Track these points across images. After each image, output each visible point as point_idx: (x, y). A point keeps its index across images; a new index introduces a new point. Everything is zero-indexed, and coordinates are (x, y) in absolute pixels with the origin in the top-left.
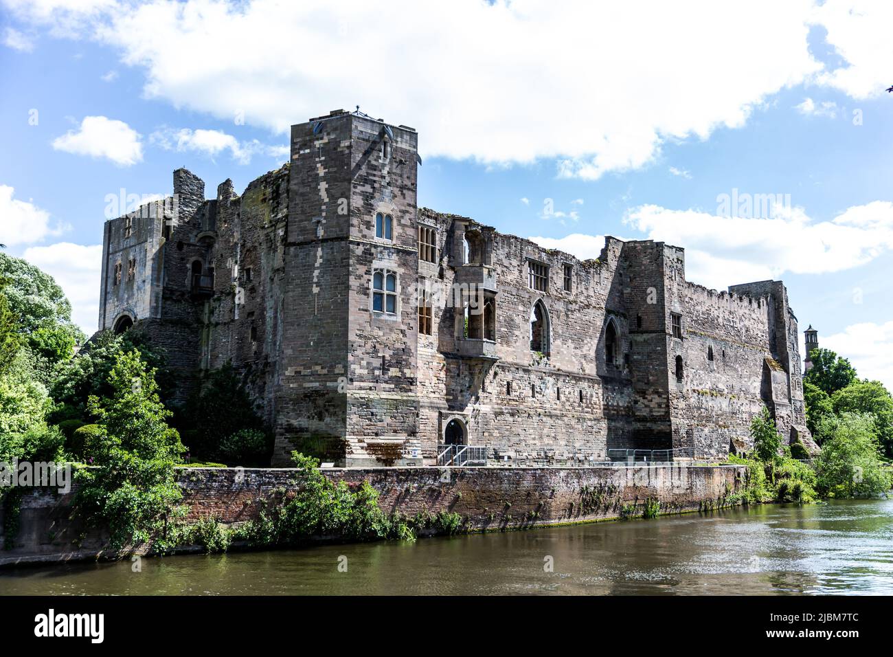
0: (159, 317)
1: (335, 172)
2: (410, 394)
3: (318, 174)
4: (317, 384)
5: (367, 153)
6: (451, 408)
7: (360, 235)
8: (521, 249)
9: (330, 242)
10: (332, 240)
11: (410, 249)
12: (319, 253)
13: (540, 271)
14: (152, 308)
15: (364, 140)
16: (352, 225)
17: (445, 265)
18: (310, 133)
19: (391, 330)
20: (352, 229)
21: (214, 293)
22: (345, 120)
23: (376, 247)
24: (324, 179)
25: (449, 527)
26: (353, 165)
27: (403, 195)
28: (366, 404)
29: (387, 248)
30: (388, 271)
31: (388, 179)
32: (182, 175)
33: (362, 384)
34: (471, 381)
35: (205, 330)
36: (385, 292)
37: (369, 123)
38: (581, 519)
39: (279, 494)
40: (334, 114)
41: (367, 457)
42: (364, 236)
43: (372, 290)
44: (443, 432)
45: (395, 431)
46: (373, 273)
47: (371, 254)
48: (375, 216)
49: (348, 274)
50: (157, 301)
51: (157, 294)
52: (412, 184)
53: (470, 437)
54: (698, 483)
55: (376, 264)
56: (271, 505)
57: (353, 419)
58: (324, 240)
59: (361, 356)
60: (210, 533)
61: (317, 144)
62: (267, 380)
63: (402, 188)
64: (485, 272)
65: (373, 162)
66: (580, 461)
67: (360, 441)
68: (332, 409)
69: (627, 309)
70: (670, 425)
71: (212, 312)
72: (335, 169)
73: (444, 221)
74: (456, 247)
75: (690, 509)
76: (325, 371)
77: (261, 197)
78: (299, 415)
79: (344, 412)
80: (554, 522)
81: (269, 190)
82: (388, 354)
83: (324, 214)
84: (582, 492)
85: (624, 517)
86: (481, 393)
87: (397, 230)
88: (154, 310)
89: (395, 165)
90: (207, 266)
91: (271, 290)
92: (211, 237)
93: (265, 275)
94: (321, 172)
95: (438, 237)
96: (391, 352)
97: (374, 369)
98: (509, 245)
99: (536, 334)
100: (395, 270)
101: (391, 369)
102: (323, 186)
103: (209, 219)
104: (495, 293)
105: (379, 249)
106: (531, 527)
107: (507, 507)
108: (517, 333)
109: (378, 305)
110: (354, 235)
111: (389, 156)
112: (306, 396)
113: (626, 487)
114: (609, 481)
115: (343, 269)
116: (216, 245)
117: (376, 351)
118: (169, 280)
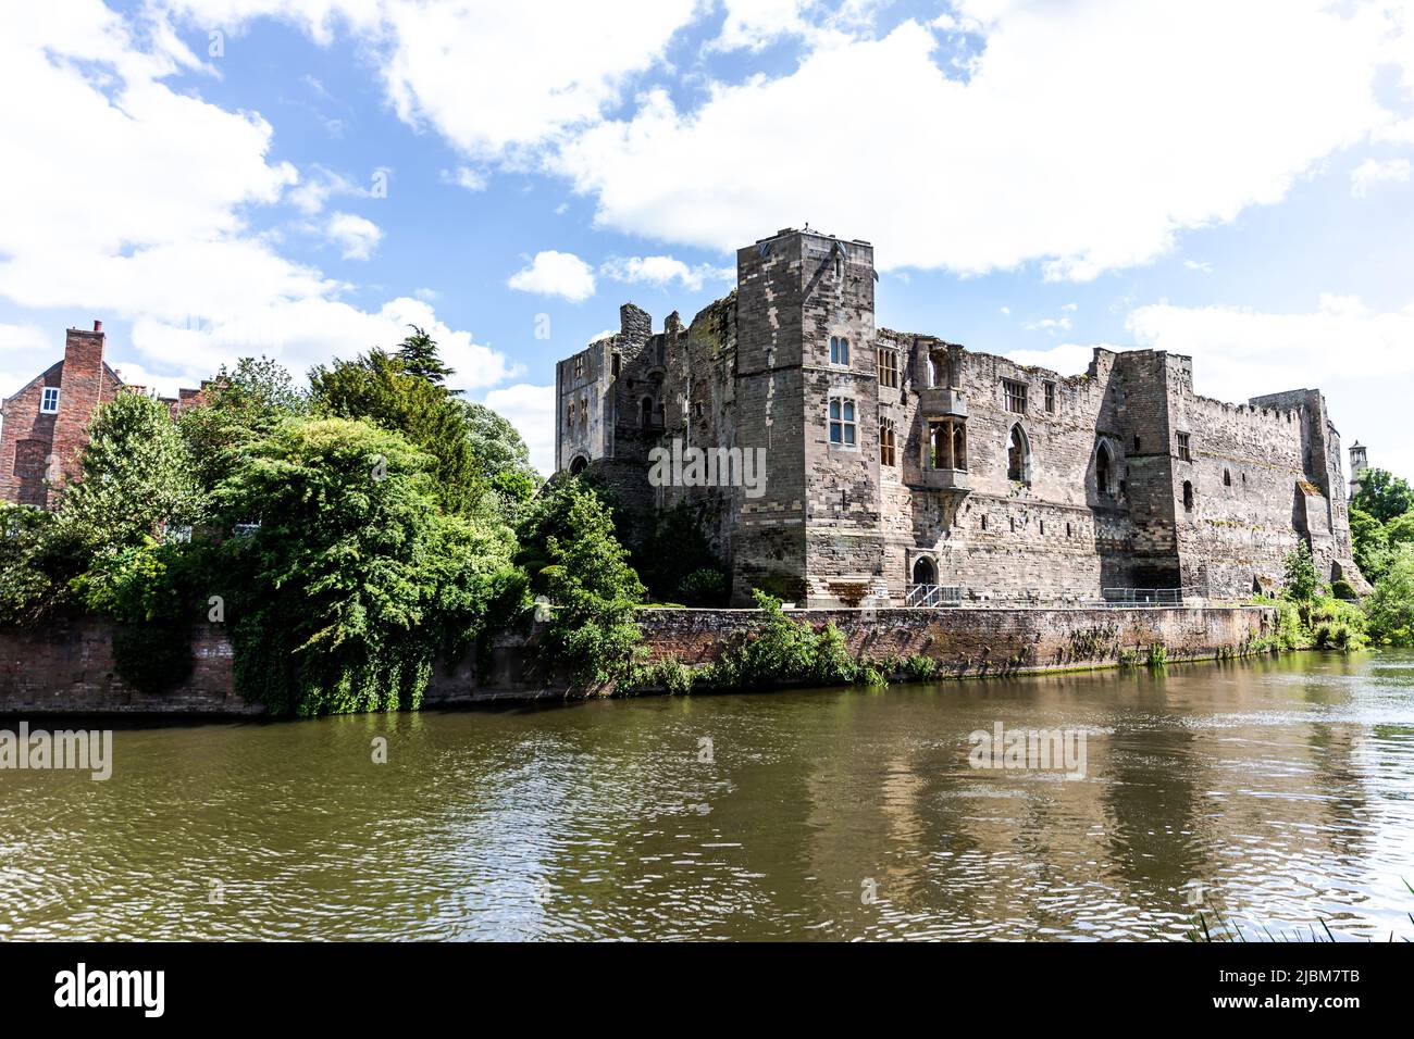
0: (612, 456)
1: (786, 296)
2: (873, 530)
3: (767, 300)
4: (774, 522)
5: (818, 273)
6: (919, 545)
7: (814, 362)
8: (994, 368)
9: (782, 372)
10: (784, 368)
11: (868, 374)
12: (772, 383)
13: (1017, 392)
14: (605, 448)
15: (814, 259)
16: (805, 352)
17: (907, 389)
18: (757, 256)
19: (851, 462)
20: (805, 356)
21: (665, 430)
22: (793, 239)
23: (831, 373)
24: (774, 304)
25: (921, 672)
26: (804, 287)
27: (859, 315)
28: (826, 542)
29: (841, 374)
30: (846, 399)
31: (842, 300)
32: (629, 310)
33: (822, 521)
34: (941, 515)
36: (843, 422)
37: (820, 241)
38: (1072, 666)
39: (740, 635)
40: (781, 233)
42: (819, 363)
43: (829, 420)
44: (912, 571)
45: (859, 570)
46: (829, 401)
47: (827, 382)
48: (829, 341)
49: (803, 404)
50: (610, 441)
51: (610, 433)
52: (869, 303)
53: (941, 576)
54: (1214, 626)
55: (832, 392)
56: (732, 646)
57: (814, 557)
58: (776, 370)
59: (819, 491)
60: (671, 672)
61: (765, 267)
62: (722, 519)
63: (858, 308)
64: (953, 394)
65: (826, 283)
66: (1069, 602)
67: (821, 581)
68: (790, 548)
69: (1122, 430)
70: (1178, 561)
72: (785, 293)
73: (905, 342)
74: (919, 370)
75: (1204, 656)
76: (782, 508)
77: (709, 328)
78: (757, 554)
79: (804, 551)
80: (1041, 669)
81: (716, 320)
82: (848, 488)
83: (775, 342)
84: (1073, 636)
85: (1124, 666)
86: (952, 528)
87: (853, 354)
88: (608, 449)
89: (849, 283)
90: (657, 403)
91: (722, 426)
92: (659, 373)
93: (716, 409)
94: (770, 297)
95: (898, 359)
96: (852, 486)
97: (833, 505)
98: (980, 364)
99: (1014, 461)
100: (853, 397)
101: (852, 504)
102: (773, 311)
103: (658, 354)
104: (966, 418)
105: (835, 376)
106: (1015, 675)
107: (986, 652)
108: (991, 461)
109: (836, 436)
110: (808, 362)
111: (842, 275)
112: (763, 534)
113: (1124, 631)
114: (1105, 624)
115: (798, 400)
116: (666, 381)
117: (835, 485)
118: (621, 418)
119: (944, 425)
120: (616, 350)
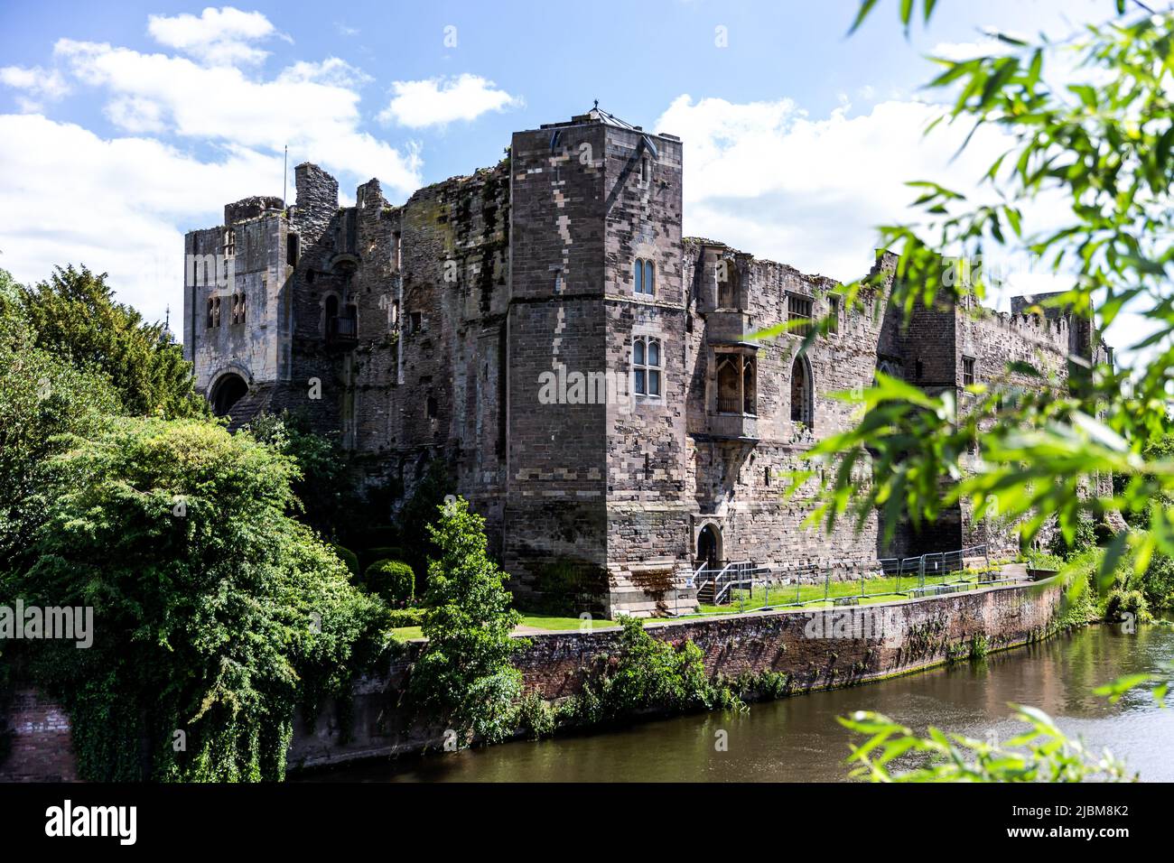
0: (289, 379)
1: (581, 203)
2: (678, 502)
3: (555, 205)
4: (562, 493)
5: (623, 177)
6: (704, 509)
7: (616, 291)
8: (780, 280)
9: (576, 301)
10: (579, 297)
11: (675, 306)
12: (561, 314)
13: (800, 305)
14: (279, 366)
15: (619, 158)
16: (608, 279)
17: (693, 311)
18: (543, 144)
19: (655, 418)
20: (607, 283)
21: (357, 343)
22: (594, 130)
23: (636, 306)
24: (565, 211)
25: (774, 688)
26: (607, 194)
27: (666, 231)
28: (628, 520)
29: (647, 307)
30: (651, 338)
31: (648, 211)
32: (310, 173)
33: (624, 493)
34: (725, 471)
35: (348, 397)
36: (648, 367)
37: (625, 134)
38: (909, 668)
39: (601, 661)
40: (576, 120)
41: (633, 589)
42: (622, 292)
43: (633, 365)
44: (696, 543)
45: (662, 554)
46: (633, 342)
47: (631, 317)
48: (633, 264)
49: (604, 346)
50: (285, 358)
51: (286, 346)
52: (677, 216)
53: (725, 547)
54: (1027, 607)
55: (637, 330)
56: (593, 674)
57: (615, 540)
58: (567, 298)
59: (621, 456)
60: (534, 710)
61: (554, 161)
62: (460, 475)
63: (666, 221)
64: (745, 319)
65: (631, 189)
66: (848, 569)
67: (624, 569)
68: (585, 527)
69: (902, 352)
70: (960, 514)
71: (356, 370)
72: (582, 199)
73: (691, 250)
74: (706, 286)
75: (1016, 643)
76: (574, 476)
77: (438, 214)
78: (538, 534)
79: (604, 532)
80: (882, 675)
81: (451, 206)
82: (651, 450)
83: (566, 261)
84: (911, 632)
85: (950, 664)
86: (736, 487)
87: (660, 281)
88: (282, 369)
89: (657, 189)
90: (344, 303)
91: (461, 349)
92: (349, 262)
93: (450, 326)
94: (561, 202)
95: (685, 272)
96: (655, 448)
97: (636, 473)
98: (767, 274)
99: (796, 396)
100: (659, 336)
101: (655, 470)
102: (563, 221)
103: (348, 235)
104: (755, 348)
105: (640, 309)
106: (859, 683)
107: (834, 658)
108: (775, 398)
109: (641, 388)
110: (610, 291)
111: (649, 179)
112: (547, 508)
113: (953, 621)
114: (937, 614)
115: (597, 339)
116: (359, 275)
117: (637, 447)
118: (298, 326)
119: (734, 358)
120: (294, 229)
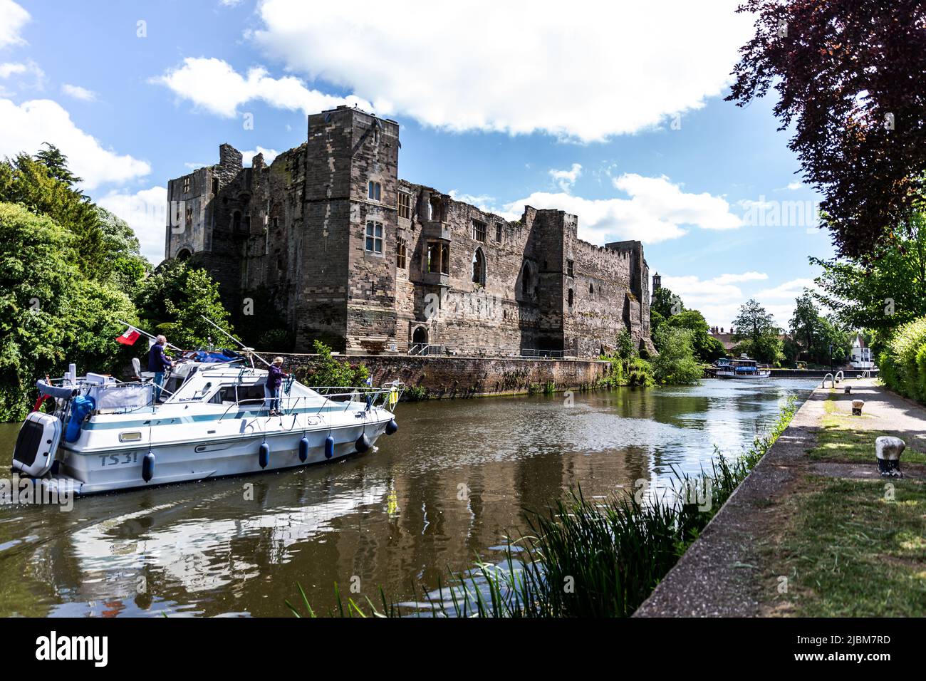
0: (210, 250)
1: (340, 151)
2: (390, 308)
3: (328, 152)
4: (326, 300)
5: (363, 138)
6: (417, 319)
7: (357, 196)
8: (468, 212)
9: (336, 201)
10: (337, 199)
11: (392, 208)
12: (329, 207)
13: (481, 227)
14: (205, 244)
15: (361, 128)
16: (352, 189)
17: (415, 220)
18: (323, 121)
19: (378, 264)
20: (352, 192)
21: (250, 235)
22: (347, 113)
23: (368, 205)
24: (332, 155)
25: (417, 396)
26: (353, 146)
27: (388, 169)
28: (360, 314)
29: (375, 206)
30: (377, 223)
31: (377, 157)
32: (226, 148)
33: (358, 300)
35: (244, 261)
36: (375, 237)
37: (365, 117)
38: (504, 393)
39: (303, 371)
40: (339, 108)
41: (361, 350)
42: (361, 197)
43: (366, 235)
44: (412, 335)
45: (380, 333)
46: (366, 223)
47: (366, 210)
48: (368, 184)
49: (349, 223)
50: (209, 240)
51: (209, 234)
52: (395, 162)
53: (430, 339)
54: (580, 372)
55: (368, 217)
57: (351, 324)
58: (332, 199)
59: (357, 281)
61: (327, 129)
62: (289, 297)
63: (388, 164)
64: (443, 226)
65: (368, 145)
67: (356, 339)
68: (336, 317)
69: (538, 257)
70: (563, 335)
71: (249, 248)
72: (340, 149)
73: (415, 189)
74: (423, 208)
76: (332, 291)
77: (285, 167)
78: (313, 321)
79: (346, 319)
80: (486, 394)
81: (291, 162)
82: (376, 280)
83: (332, 180)
84: (505, 375)
85: (531, 392)
87: (383, 194)
88: (207, 245)
89: (383, 147)
90: (245, 215)
91: (292, 234)
92: (248, 195)
93: (288, 223)
94: (330, 150)
95: (411, 200)
96: (378, 279)
97: (366, 291)
98: (460, 208)
99: (476, 271)
100: (382, 222)
101: (378, 290)
102: (331, 160)
103: (247, 181)
104: (450, 241)
105: (371, 207)
106: (471, 397)
107: (456, 384)
108: (463, 269)
109: (370, 247)
110: (354, 196)
111: (378, 141)
112: (318, 307)
113: (533, 373)
114: (523, 368)
115: (345, 220)
116: (252, 201)
117: (367, 278)
118: (218, 225)
119: (437, 245)
120: (216, 175)
